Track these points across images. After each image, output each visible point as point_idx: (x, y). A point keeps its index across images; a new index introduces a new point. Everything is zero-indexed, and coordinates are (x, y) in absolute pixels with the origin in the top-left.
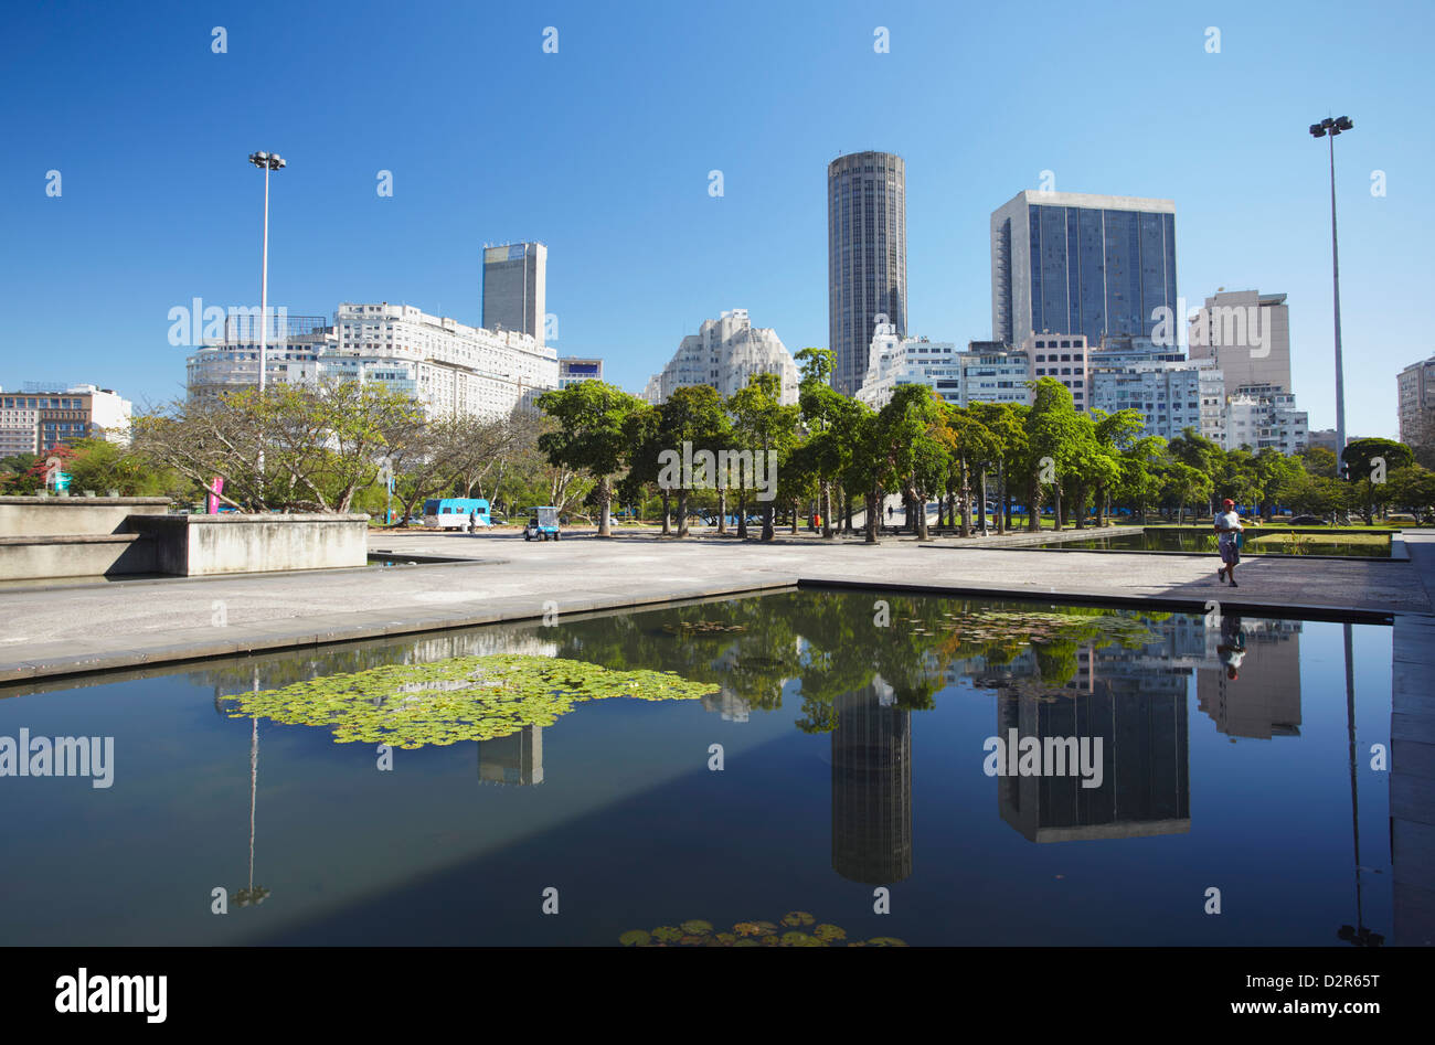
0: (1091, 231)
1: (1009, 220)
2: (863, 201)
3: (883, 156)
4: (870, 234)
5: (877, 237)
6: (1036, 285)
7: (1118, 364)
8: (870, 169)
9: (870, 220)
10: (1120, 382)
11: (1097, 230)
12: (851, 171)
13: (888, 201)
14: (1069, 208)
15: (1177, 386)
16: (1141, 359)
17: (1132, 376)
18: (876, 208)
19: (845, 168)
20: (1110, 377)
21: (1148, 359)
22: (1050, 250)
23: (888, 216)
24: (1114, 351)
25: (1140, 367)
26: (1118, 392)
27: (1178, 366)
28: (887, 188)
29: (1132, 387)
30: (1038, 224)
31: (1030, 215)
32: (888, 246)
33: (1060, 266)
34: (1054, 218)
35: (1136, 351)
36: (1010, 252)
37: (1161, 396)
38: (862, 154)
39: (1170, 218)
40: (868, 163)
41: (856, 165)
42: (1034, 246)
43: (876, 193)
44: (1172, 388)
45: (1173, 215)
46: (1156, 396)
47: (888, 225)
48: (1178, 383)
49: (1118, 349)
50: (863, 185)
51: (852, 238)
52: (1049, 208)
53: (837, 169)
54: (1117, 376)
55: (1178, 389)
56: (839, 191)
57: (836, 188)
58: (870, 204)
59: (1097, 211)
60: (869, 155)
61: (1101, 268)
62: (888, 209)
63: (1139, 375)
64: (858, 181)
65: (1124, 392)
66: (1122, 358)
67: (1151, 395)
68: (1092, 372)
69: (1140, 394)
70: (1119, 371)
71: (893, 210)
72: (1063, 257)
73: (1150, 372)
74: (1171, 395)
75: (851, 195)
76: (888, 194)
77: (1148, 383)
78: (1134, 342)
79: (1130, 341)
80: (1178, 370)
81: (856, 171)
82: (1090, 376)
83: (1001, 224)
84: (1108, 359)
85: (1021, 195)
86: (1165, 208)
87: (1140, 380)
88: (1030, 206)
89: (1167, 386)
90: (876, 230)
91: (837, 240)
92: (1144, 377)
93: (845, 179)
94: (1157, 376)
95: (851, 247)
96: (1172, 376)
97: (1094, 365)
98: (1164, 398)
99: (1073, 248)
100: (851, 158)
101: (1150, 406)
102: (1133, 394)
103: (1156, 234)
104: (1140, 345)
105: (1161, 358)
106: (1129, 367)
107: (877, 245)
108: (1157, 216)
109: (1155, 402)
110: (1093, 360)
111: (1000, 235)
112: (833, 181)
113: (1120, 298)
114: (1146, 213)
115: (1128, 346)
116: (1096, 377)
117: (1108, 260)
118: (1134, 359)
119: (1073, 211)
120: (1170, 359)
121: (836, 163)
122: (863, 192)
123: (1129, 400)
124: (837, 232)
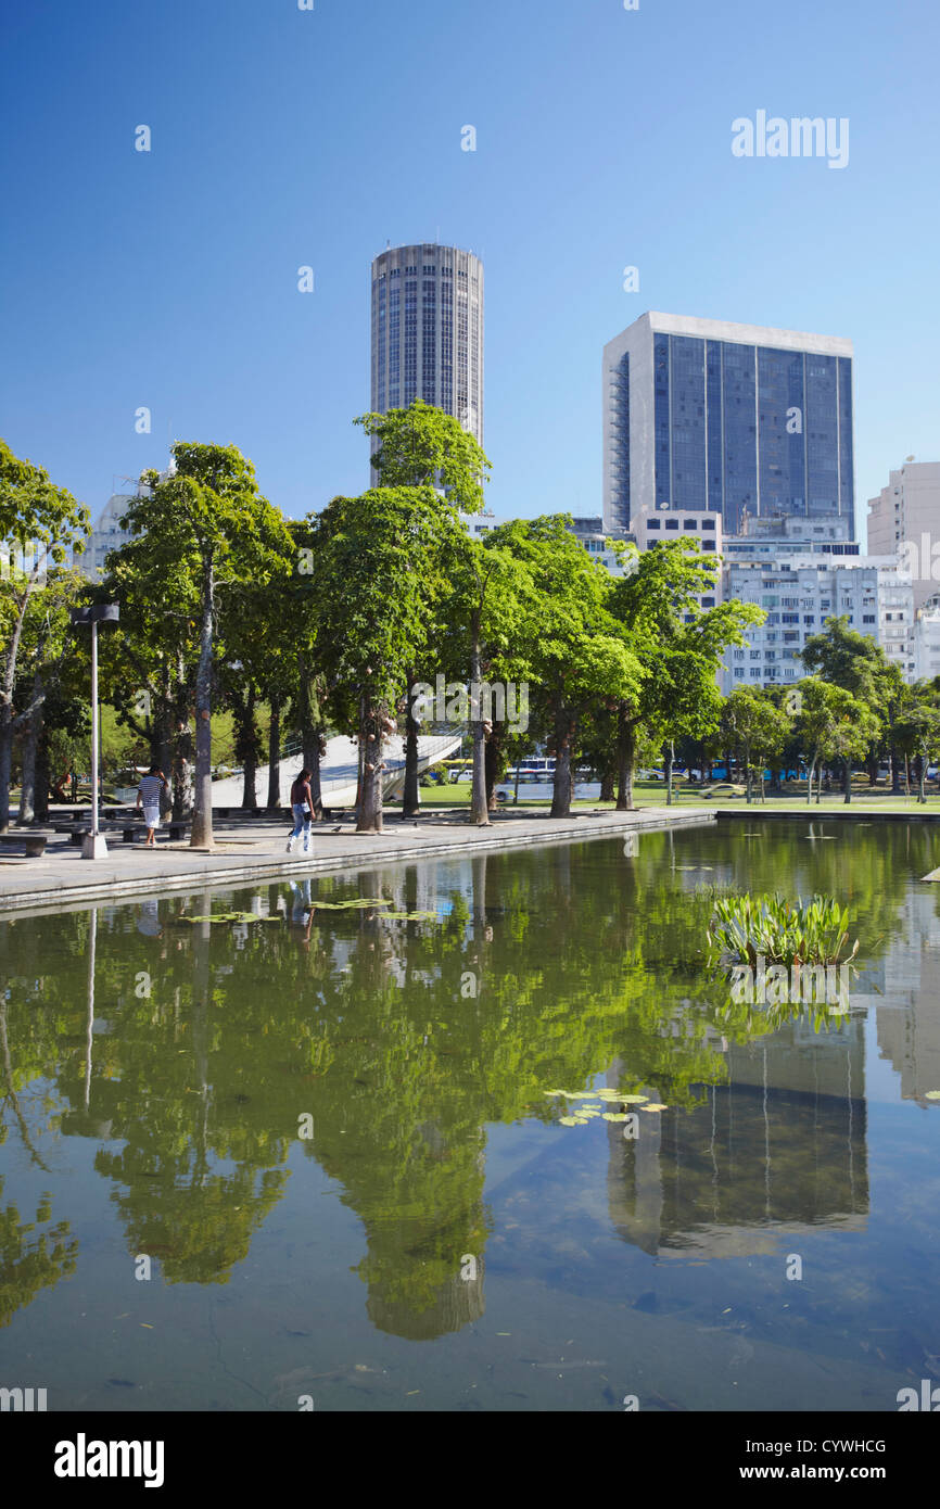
0: (739, 375)
1: (627, 356)
2: (420, 316)
3: (450, 253)
4: (429, 367)
5: (439, 372)
6: (661, 449)
7: (765, 557)
8: (431, 270)
9: (429, 346)
10: (768, 584)
11: (747, 375)
12: (403, 270)
13: (456, 320)
14: (710, 342)
15: (847, 590)
16: (799, 550)
17: (785, 575)
18: (439, 329)
19: (395, 266)
20: (754, 574)
21: (809, 550)
22: (683, 399)
23: (456, 341)
24: (760, 537)
25: (797, 562)
26: (765, 597)
27: (848, 561)
28: (456, 300)
29: (783, 591)
30: (666, 363)
31: (656, 349)
32: (456, 387)
33: (696, 424)
34: (688, 354)
35: (792, 538)
36: (627, 402)
37: (825, 604)
38: (420, 247)
39: (846, 364)
40: (428, 261)
41: (411, 263)
42: (661, 393)
43: (439, 306)
44: (841, 594)
45: (850, 360)
46: (818, 604)
47: (455, 356)
48: (850, 586)
49: (766, 535)
50: (421, 294)
51: (402, 371)
52: (682, 339)
53: (384, 268)
54: (764, 575)
55: (848, 595)
56: (386, 301)
57: (382, 297)
58: (429, 322)
59: (748, 348)
60: (430, 251)
61: (753, 429)
62: (455, 330)
63: (795, 573)
64: (412, 286)
65: (773, 598)
66: (772, 548)
67: (810, 603)
68: (728, 567)
69: (795, 602)
70: (767, 567)
71: (463, 333)
72: (701, 411)
73: (810, 569)
74: (839, 602)
75: (402, 307)
76: (456, 309)
77: (806, 585)
78: (787, 525)
79: (783, 523)
80: (849, 567)
81: (412, 271)
82: (726, 574)
83: (616, 361)
84: (752, 549)
85: (644, 317)
86: (839, 349)
87: (796, 581)
88: (656, 335)
89: (834, 591)
90: (439, 361)
91: (382, 374)
92: (801, 576)
93: (395, 284)
94: (821, 575)
95: (402, 385)
96: (841, 575)
97: (731, 557)
98: (830, 609)
99: (714, 399)
100: (403, 251)
101: (809, 620)
102: (786, 601)
103: (828, 385)
104: (797, 530)
105: (826, 549)
106: (781, 562)
107: (438, 384)
108: (828, 360)
109: (817, 613)
110: (731, 549)
111: (614, 377)
112: (378, 285)
113: (778, 473)
114: (814, 355)
115: (780, 531)
116: (734, 574)
117: (762, 418)
118: (789, 550)
119: (715, 345)
120: (838, 550)
121: (382, 259)
122: (420, 304)
123: (781, 610)
124: (382, 361)
